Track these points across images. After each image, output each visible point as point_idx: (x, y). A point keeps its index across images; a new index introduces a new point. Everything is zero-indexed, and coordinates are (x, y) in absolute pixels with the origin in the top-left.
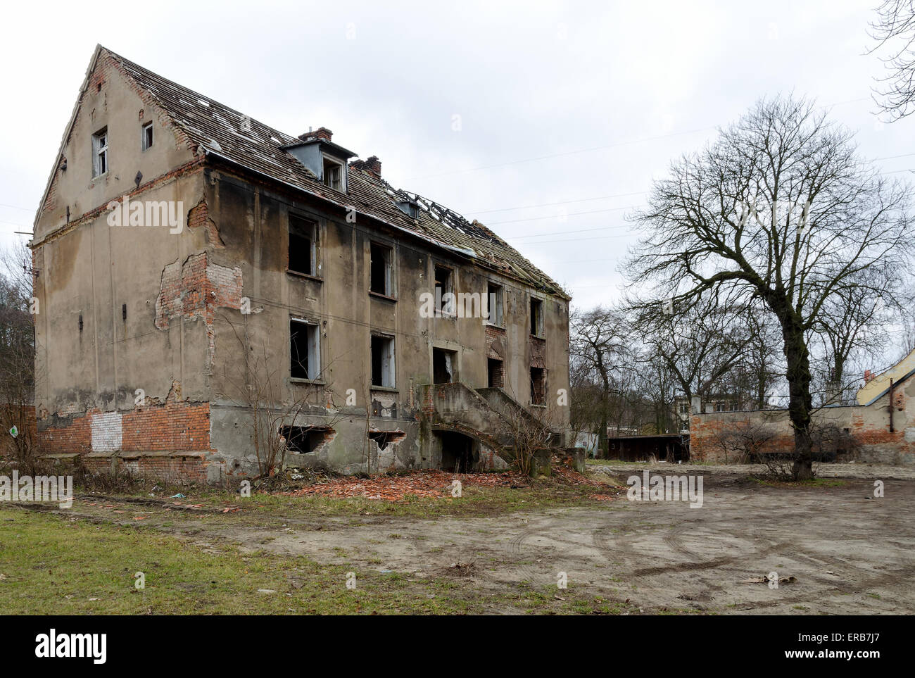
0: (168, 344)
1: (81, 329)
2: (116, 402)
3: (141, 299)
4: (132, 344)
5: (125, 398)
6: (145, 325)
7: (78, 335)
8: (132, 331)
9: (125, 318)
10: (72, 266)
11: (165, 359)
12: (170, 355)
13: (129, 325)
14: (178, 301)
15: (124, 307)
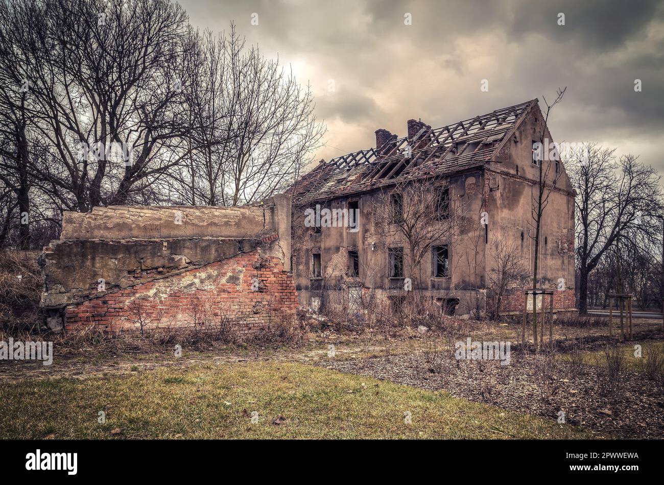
0: (563, 263)
1: (523, 239)
2: (540, 284)
3: (554, 238)
4: (549, 257)
5: (545, 283)
6: (555, 250)
7: (520, 242)
8: (549, 252)
9: (546, 243)
10: (518, 201)
11: (562, 268)
12: (564, 267)
13: (548, 248)
14: (566, 245)
15: (546, 238)
